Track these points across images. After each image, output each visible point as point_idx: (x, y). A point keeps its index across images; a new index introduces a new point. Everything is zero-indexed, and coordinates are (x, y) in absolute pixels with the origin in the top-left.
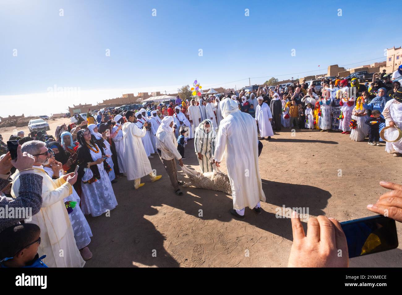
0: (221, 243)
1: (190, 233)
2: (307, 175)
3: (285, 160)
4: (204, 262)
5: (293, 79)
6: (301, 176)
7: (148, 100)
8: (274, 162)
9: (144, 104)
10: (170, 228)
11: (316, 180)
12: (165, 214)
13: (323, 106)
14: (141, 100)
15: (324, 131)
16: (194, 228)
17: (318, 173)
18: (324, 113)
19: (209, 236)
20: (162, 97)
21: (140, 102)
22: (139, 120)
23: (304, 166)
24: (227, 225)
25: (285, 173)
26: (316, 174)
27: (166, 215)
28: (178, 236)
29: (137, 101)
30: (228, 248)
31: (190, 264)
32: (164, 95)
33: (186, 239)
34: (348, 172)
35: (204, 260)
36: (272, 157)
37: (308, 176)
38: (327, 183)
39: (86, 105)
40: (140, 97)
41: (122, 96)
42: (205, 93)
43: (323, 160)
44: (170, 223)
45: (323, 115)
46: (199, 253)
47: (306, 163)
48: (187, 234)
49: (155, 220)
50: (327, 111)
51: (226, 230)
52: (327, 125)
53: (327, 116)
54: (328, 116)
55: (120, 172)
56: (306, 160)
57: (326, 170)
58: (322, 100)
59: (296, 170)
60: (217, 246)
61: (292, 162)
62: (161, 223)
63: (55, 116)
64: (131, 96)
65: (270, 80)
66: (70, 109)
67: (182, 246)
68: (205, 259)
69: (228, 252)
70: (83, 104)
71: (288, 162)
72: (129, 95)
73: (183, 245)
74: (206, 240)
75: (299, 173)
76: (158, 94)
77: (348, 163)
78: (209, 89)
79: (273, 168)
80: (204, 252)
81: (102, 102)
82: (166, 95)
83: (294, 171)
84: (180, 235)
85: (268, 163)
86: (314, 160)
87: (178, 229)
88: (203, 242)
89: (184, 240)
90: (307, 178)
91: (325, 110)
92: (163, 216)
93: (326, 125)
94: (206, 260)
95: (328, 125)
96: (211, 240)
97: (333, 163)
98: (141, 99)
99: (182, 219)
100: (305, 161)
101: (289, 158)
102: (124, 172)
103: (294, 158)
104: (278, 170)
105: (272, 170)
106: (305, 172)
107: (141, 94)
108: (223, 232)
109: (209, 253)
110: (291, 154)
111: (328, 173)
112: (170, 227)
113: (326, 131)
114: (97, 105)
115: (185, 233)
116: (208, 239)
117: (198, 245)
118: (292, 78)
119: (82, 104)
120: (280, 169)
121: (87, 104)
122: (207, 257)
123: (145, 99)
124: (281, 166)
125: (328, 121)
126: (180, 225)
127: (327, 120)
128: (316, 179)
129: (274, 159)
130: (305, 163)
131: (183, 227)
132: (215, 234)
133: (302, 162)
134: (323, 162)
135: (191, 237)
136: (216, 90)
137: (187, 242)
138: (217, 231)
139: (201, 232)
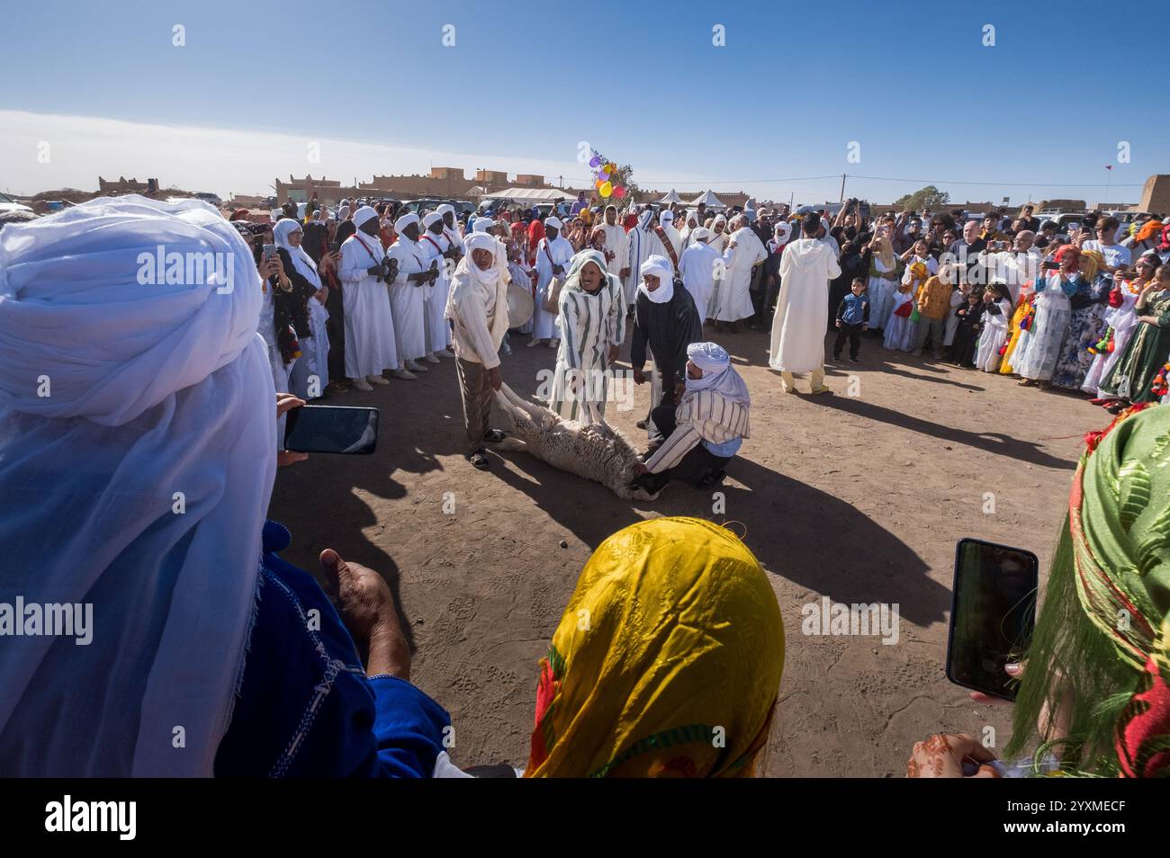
0: (532, 608)
1: (461, 565)
2: (892, 498)
3: (844, 440)
4: (465, 639)
5: (1005, 204)
6: (871, 495)
7: (503, 194)
8: (805, 441)
9: (485, 203)
10: (416, 539)
11: (912, 518)
12: (417, 503)
13: (1047, 296)
14: (483, 193)
15: (1031, 383)
16: (476, 555)
17: (934, 500)
18: (1041, 322)
19: (508, 583)
20: (546, 194)
21: (477, 198)
22: (433, 236)
23: (900, 470)
24: (572, 570)
25: (824, 478)
26: (923, 502)
27: (421, 506)
28: (427, 563)
29: (471, 193)
30: (544, 625)
31: (426, 634)
32: (553, 188)
33: (443, 575)
34: (1040, 519)
35: (465, 636)
36: (806, 426)
37: (893, 501)
38: (945, 532)
39: (324, 183)
40: (480, 183)
41: (430, 173)
42: (683, 203)
43: (976, 467)
44: (419, 528)
45: (1036, 327)
46: (463, 615)
47: (911, 465)
48: (451, 565)
49: (386, 510)
50: (1053, 316)
51: (565, 581)
52: (1044, 364)
53: (1049, 332)
54: (1053, 334)
55: (348, 375)
56: (914, 455)
57: (966, 496)
58: (1047, 275)
59: (864, 475)
60: (518, 612)
61: (865, 453)
62: (396, 521)
63: (239, 202)
64: (454, 174)
65: (920, 194)
66: (280, 186)
67: (426, 588)
68: (469, 634)
69: (541, 633)
70: (317, 177)
71: (851, 451)
72: (450, 171)
73: (430, 587)
74: (497, 590)
75: (871, 486)
76: (537, 182)
77: (1056, 494)
78: (702, 193)
79: (794, 457)
80: (477, 616)
81: (371, 181)
82: (562, 189)
83: (855, 479)
84: (432, 562)
85: (786, 438)
86: (942, 461)
87: (432, 547)
88: (487, 592)
89: (436, 576)
90: (887, 506)
91: (1050, 312)
92: (411, 507)
93: (1039, 362)
94: (473, 637)
95: (1045, 367)
96: (508, 593)
97: (1003, 484)
98: (481, 189)
99: (456, 526)
100: (911, 459)
101: (861, 440)
102: (357, 377)
103: (880, 443)
104: (807, 464)
105: (786, 460)
106: (890, 489)
107: (486, 174)
108: (551, 584)
109: (488, 622)
110: (875, 429)
111: (965, 508)
112: (417, 536)
113: (1037, 386)
114: (354, 187)
115: (448, 560)
116: (503, 590)
117: (467, 596)
118: (1006, 199)
119: (314, 178)
120: (814, 463)
121: (326, 179)
122: (477, 631)
123: (493, 192)
124: (823, 457)
125: (1050, 350)
126: (445, 539)
127: (1045, 348)
128: (916, 516)
129: (811, 432)
130: (908, 463)
131: (449, 546)
132: (529, 582)
133: (898, 458)
134: (970, 472)
135: (458, 574)
136: (720, 197)
137: (443, 583)
138: (537, 576)
139: (492, 568)
